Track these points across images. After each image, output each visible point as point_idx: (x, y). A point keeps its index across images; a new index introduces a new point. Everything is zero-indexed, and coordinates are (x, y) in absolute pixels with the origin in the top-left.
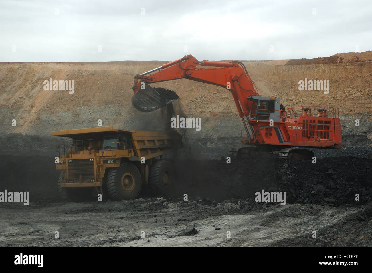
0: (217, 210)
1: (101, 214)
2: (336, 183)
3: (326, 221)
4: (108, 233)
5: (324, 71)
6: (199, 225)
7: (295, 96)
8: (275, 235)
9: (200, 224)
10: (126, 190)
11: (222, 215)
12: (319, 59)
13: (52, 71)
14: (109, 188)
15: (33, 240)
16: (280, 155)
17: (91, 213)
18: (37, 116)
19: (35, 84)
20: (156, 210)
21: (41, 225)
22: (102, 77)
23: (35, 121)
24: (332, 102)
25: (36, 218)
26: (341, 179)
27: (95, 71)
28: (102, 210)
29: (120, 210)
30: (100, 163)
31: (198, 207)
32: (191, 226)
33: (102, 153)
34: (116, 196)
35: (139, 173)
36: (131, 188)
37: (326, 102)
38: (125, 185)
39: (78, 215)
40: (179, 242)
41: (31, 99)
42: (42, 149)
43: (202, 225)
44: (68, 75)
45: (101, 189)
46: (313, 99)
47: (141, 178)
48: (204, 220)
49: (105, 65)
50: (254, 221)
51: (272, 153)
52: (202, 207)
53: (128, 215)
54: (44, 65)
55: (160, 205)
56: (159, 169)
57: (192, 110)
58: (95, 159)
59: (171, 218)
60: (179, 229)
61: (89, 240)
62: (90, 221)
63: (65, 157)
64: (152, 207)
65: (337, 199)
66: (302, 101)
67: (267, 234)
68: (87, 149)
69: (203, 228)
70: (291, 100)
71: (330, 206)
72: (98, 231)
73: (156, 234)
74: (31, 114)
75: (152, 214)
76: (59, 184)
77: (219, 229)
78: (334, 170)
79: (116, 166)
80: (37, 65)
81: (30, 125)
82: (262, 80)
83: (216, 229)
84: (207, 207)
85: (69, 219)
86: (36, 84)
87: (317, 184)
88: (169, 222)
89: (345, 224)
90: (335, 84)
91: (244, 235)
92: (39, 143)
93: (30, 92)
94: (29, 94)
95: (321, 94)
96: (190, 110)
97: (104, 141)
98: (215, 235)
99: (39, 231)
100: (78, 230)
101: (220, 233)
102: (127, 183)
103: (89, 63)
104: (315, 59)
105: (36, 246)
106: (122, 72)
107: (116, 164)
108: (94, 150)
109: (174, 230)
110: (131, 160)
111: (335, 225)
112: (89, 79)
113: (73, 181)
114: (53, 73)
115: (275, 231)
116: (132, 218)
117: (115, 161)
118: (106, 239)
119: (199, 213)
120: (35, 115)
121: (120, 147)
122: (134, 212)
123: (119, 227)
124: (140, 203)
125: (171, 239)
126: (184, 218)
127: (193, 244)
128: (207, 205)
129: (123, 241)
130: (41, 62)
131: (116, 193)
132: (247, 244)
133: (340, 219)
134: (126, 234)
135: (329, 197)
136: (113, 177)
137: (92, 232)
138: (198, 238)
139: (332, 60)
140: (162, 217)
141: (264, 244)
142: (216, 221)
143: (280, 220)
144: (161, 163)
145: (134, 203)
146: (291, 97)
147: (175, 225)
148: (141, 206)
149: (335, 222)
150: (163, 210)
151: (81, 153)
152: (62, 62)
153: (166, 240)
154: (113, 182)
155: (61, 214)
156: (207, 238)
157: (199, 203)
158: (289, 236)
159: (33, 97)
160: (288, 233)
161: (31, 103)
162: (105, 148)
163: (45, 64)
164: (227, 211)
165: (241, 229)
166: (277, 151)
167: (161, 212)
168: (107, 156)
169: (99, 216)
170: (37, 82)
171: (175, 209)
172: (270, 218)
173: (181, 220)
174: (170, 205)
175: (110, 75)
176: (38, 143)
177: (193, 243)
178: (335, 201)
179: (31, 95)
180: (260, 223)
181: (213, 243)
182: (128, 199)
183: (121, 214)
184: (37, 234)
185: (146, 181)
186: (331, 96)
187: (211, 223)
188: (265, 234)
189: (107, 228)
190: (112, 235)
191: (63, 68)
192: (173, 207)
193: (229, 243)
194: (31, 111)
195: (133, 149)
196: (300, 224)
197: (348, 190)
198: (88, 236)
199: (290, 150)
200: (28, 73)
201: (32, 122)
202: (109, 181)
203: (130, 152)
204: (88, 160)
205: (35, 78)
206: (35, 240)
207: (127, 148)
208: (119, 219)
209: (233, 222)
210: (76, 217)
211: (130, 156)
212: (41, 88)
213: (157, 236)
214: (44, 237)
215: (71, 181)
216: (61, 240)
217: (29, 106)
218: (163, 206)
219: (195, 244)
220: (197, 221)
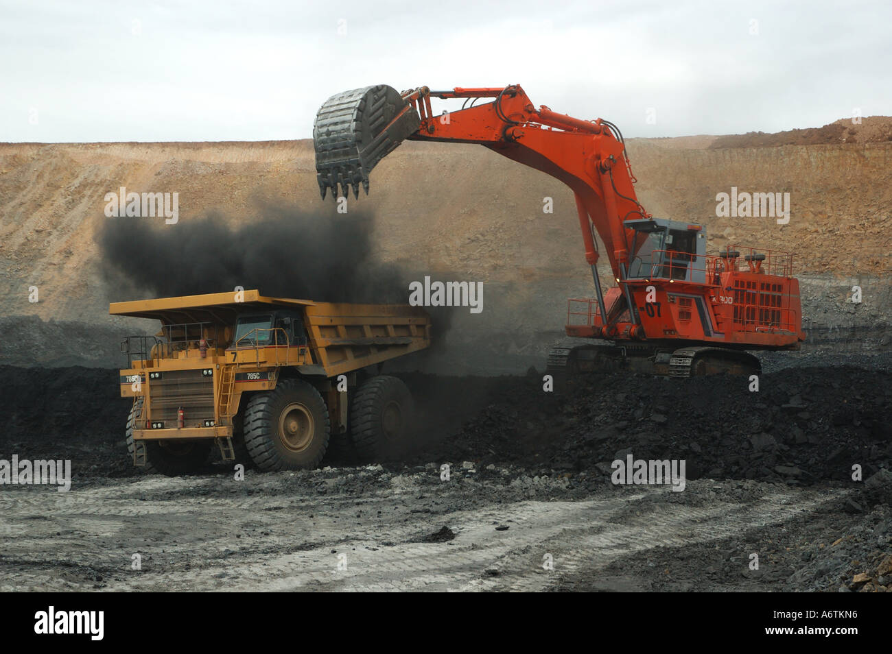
0: (509, 492)
1: (227, 501)
2: (808, 430)
3: (769, 515)
4: (239, 536)
5: (808, 164)
6: (461, 521)
7: (732, 227)
8: (637, 541)
9: (463, 519)
10: (292, 445)
11: (520, 501)
12: (796, 132)
13: (119, 163)
14: (250, 441)
15: (59, 548)
16: (671, 364)
17: (203, 499)
18: (79, 278)
19: (75, 197)
20: (362, 492)
21: (80, 522)
22: (243, 180)
23: (75, 290)
24: (827, 243)
25: (70, 508)
26: (820, 421)
27: (228, 165)
28: (233, 492)
29: (273, 493)
30: (227, 379)
31: (465, 485)
32: (441, 524)
33: (234, 355)
34: (266, 460)
35: (325, 405)
36: (305, 442)
37: (811, 242)
38: (290, 435)
39: (172, 502)
40: (407, 554)
41: (66, 234)
42: (91, 354)
43: (467, 520)
44: (159, 174)
45: (230, 443)
46: (779, 235)
47: (329, 418)
48: (474, 512)
49: (253, 150)
50: (593, 513)
51: (654, 360)
52: (474, 486)
53: (292, 502)
54: (99, 151)
55: (373, 481)
56: (373, 396)
57: (472, 263)
58: (215, 371)
59: (397, 508)
60: (410, 529)
61: (193, 551)
62: (201, 514)
63: (143, 367)
64: (353, 485)
65: (809, 468)
66: (750, 239)
67: (619, 539)
68: (197, 346)
69: (468, 527)
70: (722, 237)
71: (789, 485)
72: (215, 533)
73: (354, 539)
74: (65, 272)
75: (350, 501)
76: (128, 433)
77: (506, 528)
78: (803, 399)
79: (266, 388)
80: (81, 149)
81: (61, 299)
82: (649, 186)
83: (498, 529)
84: (487, 484)
85: (148, 512)
86: (77, 196)
87: (761, 432)
88: (390, 517)
89: (812, 520)
90: (835, 197)
91: (563, 541)
92: (84, 340)
93: (64, 217)
94: (61, 223)
95: (798, 222)
96: (465, 262)
97: (238, 326)
98: (496, 542)
99: (75, 532)
100: (168, 531)
101: (507, 538)
102: (294, 431)
103: (214, 144)
104: (786, 132)
105: (65, 559)
106: (296, 168)
107: (267, 383)
108: (214, 349)
109: (398, 533)
110: (303, 372)
111: (788, 522)
112: (212, 184)
113: (162, 424)
114: (120, 168)
115: (640, 534)
116: (301, 508)
117: (264, 375)
118: (234, 547)
119: (465, 497)
120: (74, 275)
121: (277, 339)
122: (307, 497)
123: (267, 525)
124: (323, 476)
125: (389, 548)
126: (427, 507)
127: (439, 558)
128: (487, 482)
129: (272, 552)
130: (90, 143)
131: (266, 453)
132: (566, 558)
133: (803, 510)
134: (281, 538)
135: (789, 464)
136: (260, 415)
137: (201, 534)
138: (451, 547)
139: (829, 135)
140: (375, 506)
141: (606, 557)
142: (503, 513)
143: (657, 511)
144: (381, 383)
145: (310, 478)
146: (723, 230)
147: (404, 522)
148: (327, 483)
149: (790, 516)
150: (379, 492)
151: (182, 355)
152: (146, 143)
153: (374, 550)
154: (260, 425)
155: (132, 500)
156: (473, 545)
157: (467, 476)
158: (671, 542)
159: (71, 230)
160: (670, 536)
161: (64, 245)
162: (241, 343)
163: (101, 147)
164: (532, 492)
165: (557, 529)
166: (667, 355)
167: (373, 496)
168: (245, 362)
169: (223, 505)
170: (79, 193)
171: (409, 490)
172: (632, 507)
173: (418, 512)
174: (396, 480)
175: (265, 174)
176: (81, 341)
177: (439, 556)
178: (803, 473)
179: (64, 225)
180: (607, 518)
181: (484, 557)
182: (295, 468)
183: (277, 501)
184: (69, 536)
185: (340, 426)
186: (824, 228)
187: (490, 517)
188: (614, 538)
189: (238, 526)
190: (248, 542)
191: (147, 158)
192: (403, 486)
193: (524, 555)
194: (65, 266)
195: (309, 347)
196: (703, 521)
197: (835, 447)
198: (191, 542)
199: (697, 350)
200: (57, 169)
201: (67, 292)
202: (249, 423)
203: (302, 353)
204: (199, 372)
205: (76, 182)
206: (65, 547)
207: (294, 344)
208: (270, 509)
209: (543, 516)
210: (166, 506)
211: (301, 364)
212: (89, 208)
213: (355, 542)
214: (86, 543)
215: (157, 423)
216: (127, 549)
217: (60, 252)
218: (381, 482)
219: (442, 559)
220: (457, 514)
